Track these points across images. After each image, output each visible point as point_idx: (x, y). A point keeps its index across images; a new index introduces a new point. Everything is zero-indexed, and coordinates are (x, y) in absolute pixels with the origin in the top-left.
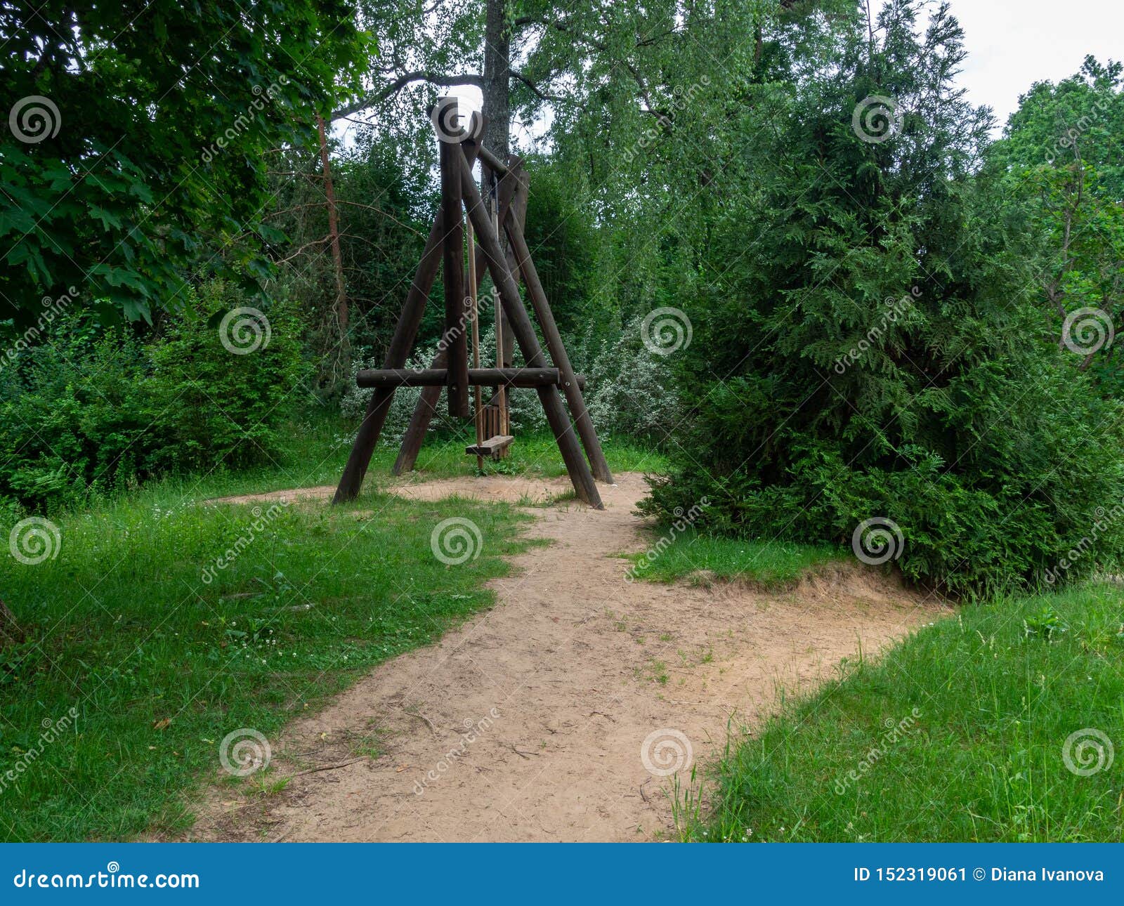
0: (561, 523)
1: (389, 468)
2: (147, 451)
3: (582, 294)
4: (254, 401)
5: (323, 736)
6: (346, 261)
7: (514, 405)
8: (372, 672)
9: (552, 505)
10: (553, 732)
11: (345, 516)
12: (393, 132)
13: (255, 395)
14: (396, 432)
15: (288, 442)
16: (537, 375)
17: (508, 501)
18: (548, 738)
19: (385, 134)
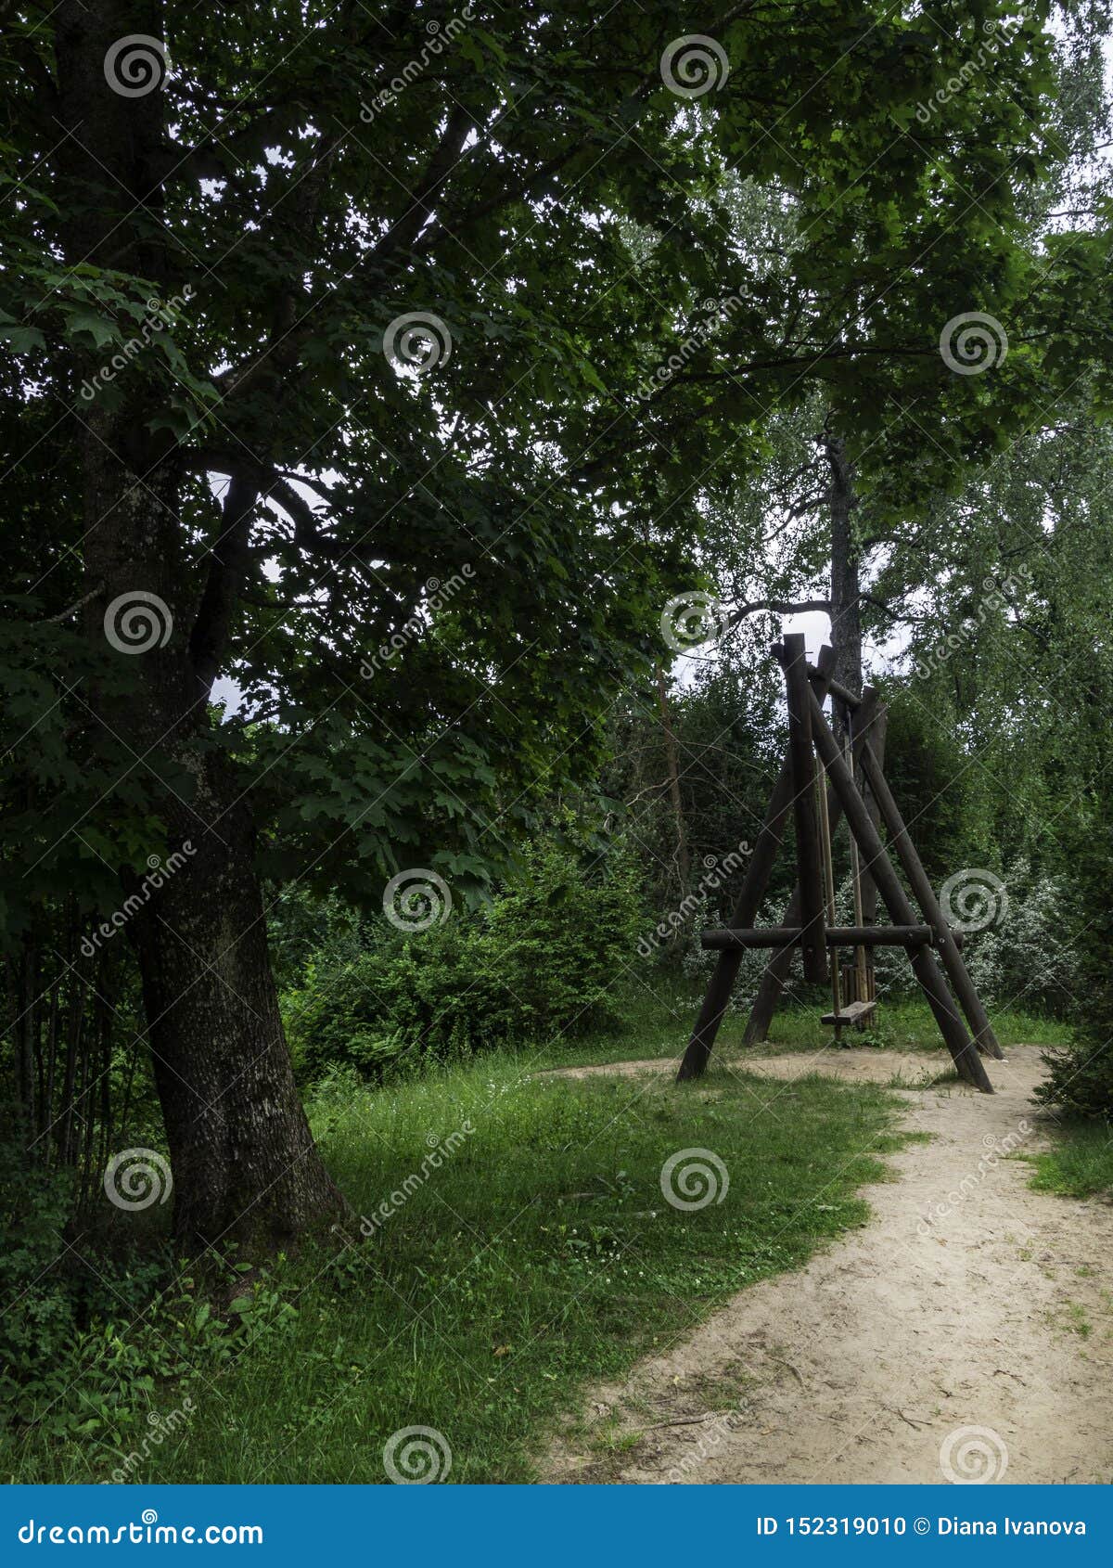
0: (942, 1111)
1: (739, 1038)
2: (481, 1015)
3: (953, 830)
4: (591, 961)
5: (675, 1381)
6: (686, 805)
7: (880, 963)
8: (729, 1303)
9: (931, 1088)
10: (949, 1395)
11: (691, 1097)
12: (734, 665)
13: (592, 955)
14: (745, 995)
15: (625, 1007)
16: (906, 933)
17: (877, 1080)
18: (942, 1403)
19: (726, 666)
